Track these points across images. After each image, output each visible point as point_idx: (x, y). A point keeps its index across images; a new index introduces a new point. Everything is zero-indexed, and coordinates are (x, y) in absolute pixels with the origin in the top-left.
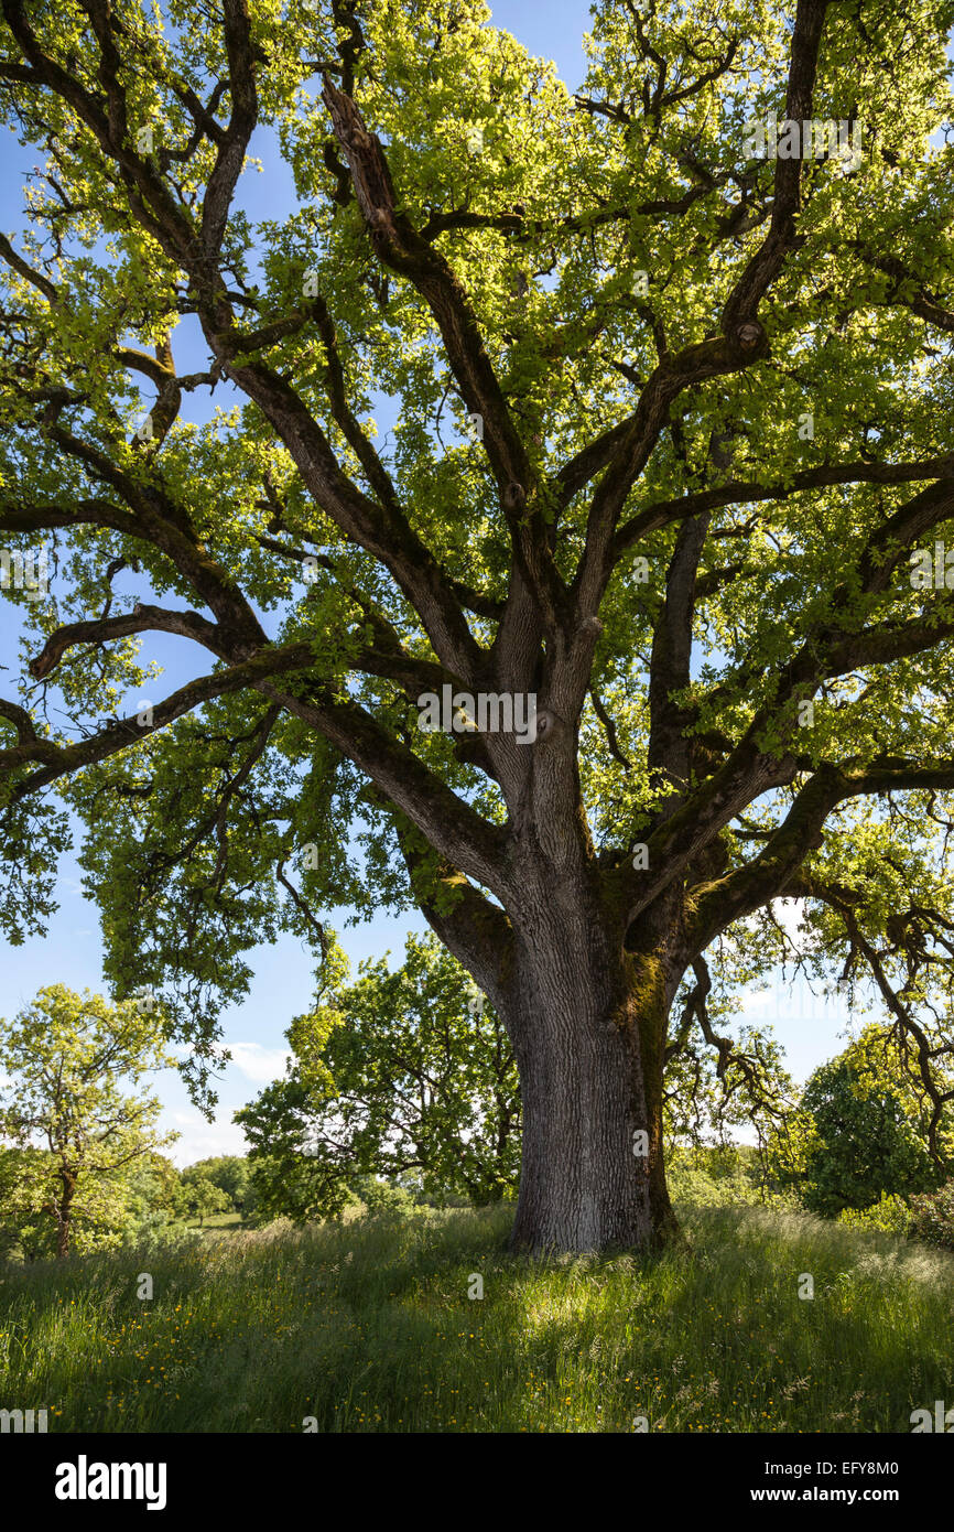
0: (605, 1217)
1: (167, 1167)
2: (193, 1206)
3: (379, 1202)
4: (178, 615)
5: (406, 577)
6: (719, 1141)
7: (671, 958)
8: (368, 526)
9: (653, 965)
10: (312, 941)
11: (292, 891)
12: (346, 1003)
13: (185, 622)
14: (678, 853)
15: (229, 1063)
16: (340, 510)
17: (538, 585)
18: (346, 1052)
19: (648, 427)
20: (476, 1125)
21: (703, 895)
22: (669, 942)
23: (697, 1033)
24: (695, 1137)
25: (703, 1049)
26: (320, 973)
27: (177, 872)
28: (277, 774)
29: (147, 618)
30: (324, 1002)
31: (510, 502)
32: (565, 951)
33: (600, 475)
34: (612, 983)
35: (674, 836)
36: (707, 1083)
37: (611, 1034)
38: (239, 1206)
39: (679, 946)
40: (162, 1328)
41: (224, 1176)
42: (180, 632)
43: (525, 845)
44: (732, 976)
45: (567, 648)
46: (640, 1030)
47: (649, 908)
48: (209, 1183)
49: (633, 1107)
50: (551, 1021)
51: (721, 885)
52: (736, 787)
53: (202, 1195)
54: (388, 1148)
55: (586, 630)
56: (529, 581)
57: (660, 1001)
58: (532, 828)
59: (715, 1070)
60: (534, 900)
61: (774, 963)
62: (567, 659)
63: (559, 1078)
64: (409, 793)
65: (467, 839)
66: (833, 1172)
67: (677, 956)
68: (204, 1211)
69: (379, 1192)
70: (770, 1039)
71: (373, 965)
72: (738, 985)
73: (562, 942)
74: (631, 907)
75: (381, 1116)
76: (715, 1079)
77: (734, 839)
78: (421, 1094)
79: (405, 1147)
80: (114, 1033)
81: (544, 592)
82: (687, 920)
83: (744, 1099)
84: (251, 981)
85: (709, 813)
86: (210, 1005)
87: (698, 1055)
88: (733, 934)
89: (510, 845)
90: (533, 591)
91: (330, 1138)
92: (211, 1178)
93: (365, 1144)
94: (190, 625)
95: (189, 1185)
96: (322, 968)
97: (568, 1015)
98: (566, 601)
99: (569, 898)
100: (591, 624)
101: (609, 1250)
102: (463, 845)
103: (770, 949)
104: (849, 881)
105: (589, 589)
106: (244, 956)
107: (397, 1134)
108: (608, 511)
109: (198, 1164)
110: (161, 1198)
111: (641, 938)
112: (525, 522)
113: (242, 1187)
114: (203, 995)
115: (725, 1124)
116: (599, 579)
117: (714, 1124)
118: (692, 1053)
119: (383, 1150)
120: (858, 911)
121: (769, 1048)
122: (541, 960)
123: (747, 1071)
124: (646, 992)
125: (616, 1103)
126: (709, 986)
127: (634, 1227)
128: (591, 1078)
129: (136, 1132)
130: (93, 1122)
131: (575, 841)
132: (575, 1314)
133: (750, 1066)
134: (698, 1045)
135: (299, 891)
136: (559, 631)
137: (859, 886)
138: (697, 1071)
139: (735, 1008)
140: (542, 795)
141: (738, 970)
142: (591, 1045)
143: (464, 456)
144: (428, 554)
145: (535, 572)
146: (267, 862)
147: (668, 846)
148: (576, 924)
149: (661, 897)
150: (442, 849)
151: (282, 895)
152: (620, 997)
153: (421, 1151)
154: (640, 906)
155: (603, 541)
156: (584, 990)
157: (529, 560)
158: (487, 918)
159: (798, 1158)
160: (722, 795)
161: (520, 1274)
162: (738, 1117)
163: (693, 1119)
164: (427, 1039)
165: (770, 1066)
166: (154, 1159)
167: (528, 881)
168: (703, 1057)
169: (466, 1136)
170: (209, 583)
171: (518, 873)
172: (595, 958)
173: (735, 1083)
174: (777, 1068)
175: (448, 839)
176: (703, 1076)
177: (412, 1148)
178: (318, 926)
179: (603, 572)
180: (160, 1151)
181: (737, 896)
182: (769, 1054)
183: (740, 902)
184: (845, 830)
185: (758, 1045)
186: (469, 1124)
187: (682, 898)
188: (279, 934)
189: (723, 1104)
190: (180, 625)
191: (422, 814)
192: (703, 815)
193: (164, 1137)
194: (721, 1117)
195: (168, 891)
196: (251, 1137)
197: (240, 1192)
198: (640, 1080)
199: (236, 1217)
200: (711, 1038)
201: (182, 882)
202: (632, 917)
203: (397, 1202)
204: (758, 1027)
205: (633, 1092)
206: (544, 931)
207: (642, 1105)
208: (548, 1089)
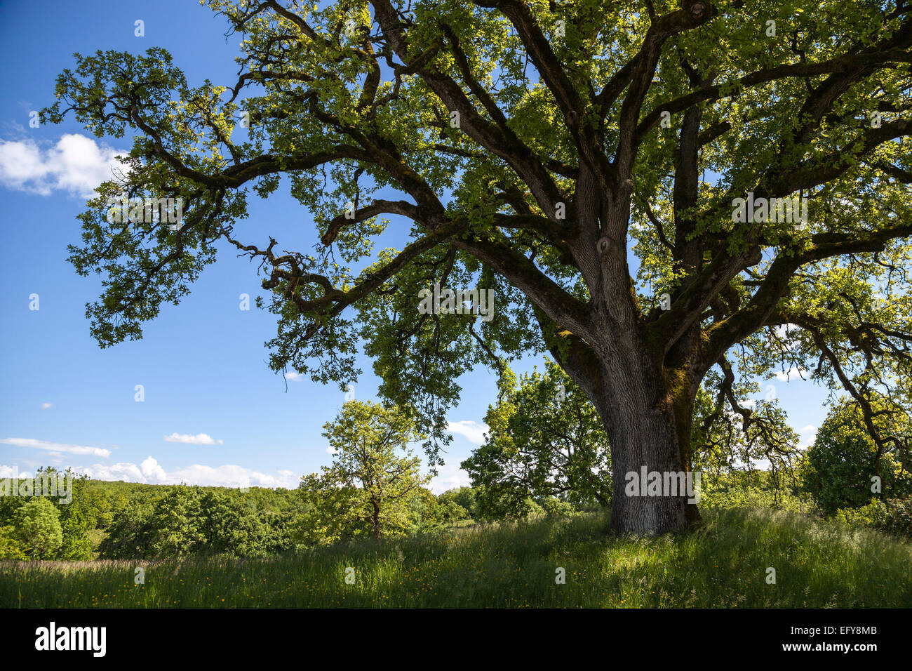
0: (659, 515)
1: (428, 494)
2: (447, 516)
3: (554, 510)
4: (395, 203)
5: (518, 167)
6: (747, 469)
7: (694, 370)
8: (494, 140)
9: (681, 374)
10: (493, 367)
11: (479, 340)
12: (518, 398)
13: (399, 207)
14: (692, 310)
15: (451, 442)
16: (476, 133)
17: (593, 165)
18: (520, 426)
19: (649, 63)
20: (602, 464)
21: (713, 331)
22: (692, 361)
23: (727, 406)
24: (731, 467)
25: (733, 415)
26: (499, 384)
27: (414, 339)
28: (462, 277)
29: (381, 206)
30: (505, 399)
31: (570, 122)
32: (629, 372)
33: (628, 87)
34: (656, 386)
35: (689, 300)
36: (737, 435)
37: (657, 416)
38: (473, 516)
39: (698, 362)
40: (429, 571)
41: (462, 499)
42: (398, 213)
43: (601, 313)
44: (751, 370)
45: (614, 199)
46: (675, 413)
47: (679, 341)
48: (454, 503)
49: (673, 455)
50: (623, 410)
51: (724, 324)
52: (725, 268)
53: (451, 509)
54: (551, 480)
55: (623, 189)
56: (588, 163)
57: (687, 395)
58: (604, 304)
59: (741, 427)
60: (609, 344)
61: (777, 361)
62: (615, 206)
63: (630, 441)
64: (533, 289)
65: (568, 312)
66: (838, 486)
67: (698, 368)
68: (453, 519)
69: (553, 505)
70: (776, 407)
71: (530, 377)
72: (755, 375)
73: (626, 366)
74: (666, 343)
75: (545, 463)
76: (743, 434)
77: (743, 288)
78: (568, 448)
79: (560, 479)
80: (390, 424)
81: (597, 169)
82: (703, 347)
83: (762, 444)
84: (460, 393)
85: (709, 285)
86: (440, 410)
87: (731, 419)
88: (749, 344)
89: (592, 314)
90: (591, 169)
91: (518, 475)
92: (455, 500)
93: (536, 479)
94: (403, 208)
95: (443, 505)
96: (501, 381)
97: (632, 406)
98: (611, 173)
99: (628, 341)
100: (626, 184)
101: (660, 533)
102: (566, 316)
103: (774, 353)
104: (813, 311)
105: (624, 163)
106: (456, 380)
107: (556, 472)
108: (631, 115)
109: (447, 492)
110: (427, 512)
111: (674, 359)
112: (581, 131)
113: (474, 505)
114: (435, 405)
115: (751, 459)
116: (630, 156)
117: (743, 459)
118: (726, 419)
119: (548, 480)
120: (822, 329)
121: (775, 413)
122: (615, 375)
123: (762, 427)
124: (678, 390)
125: (662, 453)
126: (733, 378)
127: (675, 519)
128: (648, 441)
129: (409, 477)
130: (386, 472)
131: (630, 309)
132: (638, 564)
133: (764, 425)
134: (730, 413)
135: (483, 339)
136: (609, 190)
137: (820, 315)
138: (730, 429)
139: (755, 390)
140: (608, 285)
141: (755, 366)
142: (646, 422)
143: (542, 96)
144: (529, 150)
145: (591, 158)
146: (464, 326)
147: (686, 306)
148: (634, 356)
149: (685, 334)
150: (555, 319)
151: (474, 342)
152: (662, 394)
153: (571, 480)
154: (672, 342)
155: (630, 133)
156: (641, 392)
157: (586, 152)
158: (585, 354)
159: (798, 478)
160: (716, 274)
161: (612, 545)
162: (758, 455)
163: (729, 458)
164: (568, 417)
165: (777, 423)
166: (421, 491)
167: (605, 333)
168: (734, 420)
169: (595, 471)
170: (409, 182)
171: (598, 329)
172: (646, 374)
173: (756, 435)
174: (782, 425)
175: (556, 313)
176: (734, 431)
177: (565, 479)
178: (496, 358)
179: (632, 151)
180: (423, 486)
181: (734, 330)
182: (776, 416)
183: (736, 333)
184: (821, 274)
185: (769, 412)
186: (598, 463)
187: (700, 334)
188: (474, 366)
189: (749, 447)
190: (397, 209)
191: (542, 300)
192: (705, 287)
193: (424, 479)
194: (748, 455)
195: (410, 350)
196: (472, 476)
197: (473, 507)
198: (676, 440)
199: (472, 522)
200: (737, 409)
201: (417, 345)
202: (667, 349)
203: (564, 510)
204: (768, 400)
205: (672, 447)
206: (616, 360)
207: (678, 454)
208: (624, 448)
